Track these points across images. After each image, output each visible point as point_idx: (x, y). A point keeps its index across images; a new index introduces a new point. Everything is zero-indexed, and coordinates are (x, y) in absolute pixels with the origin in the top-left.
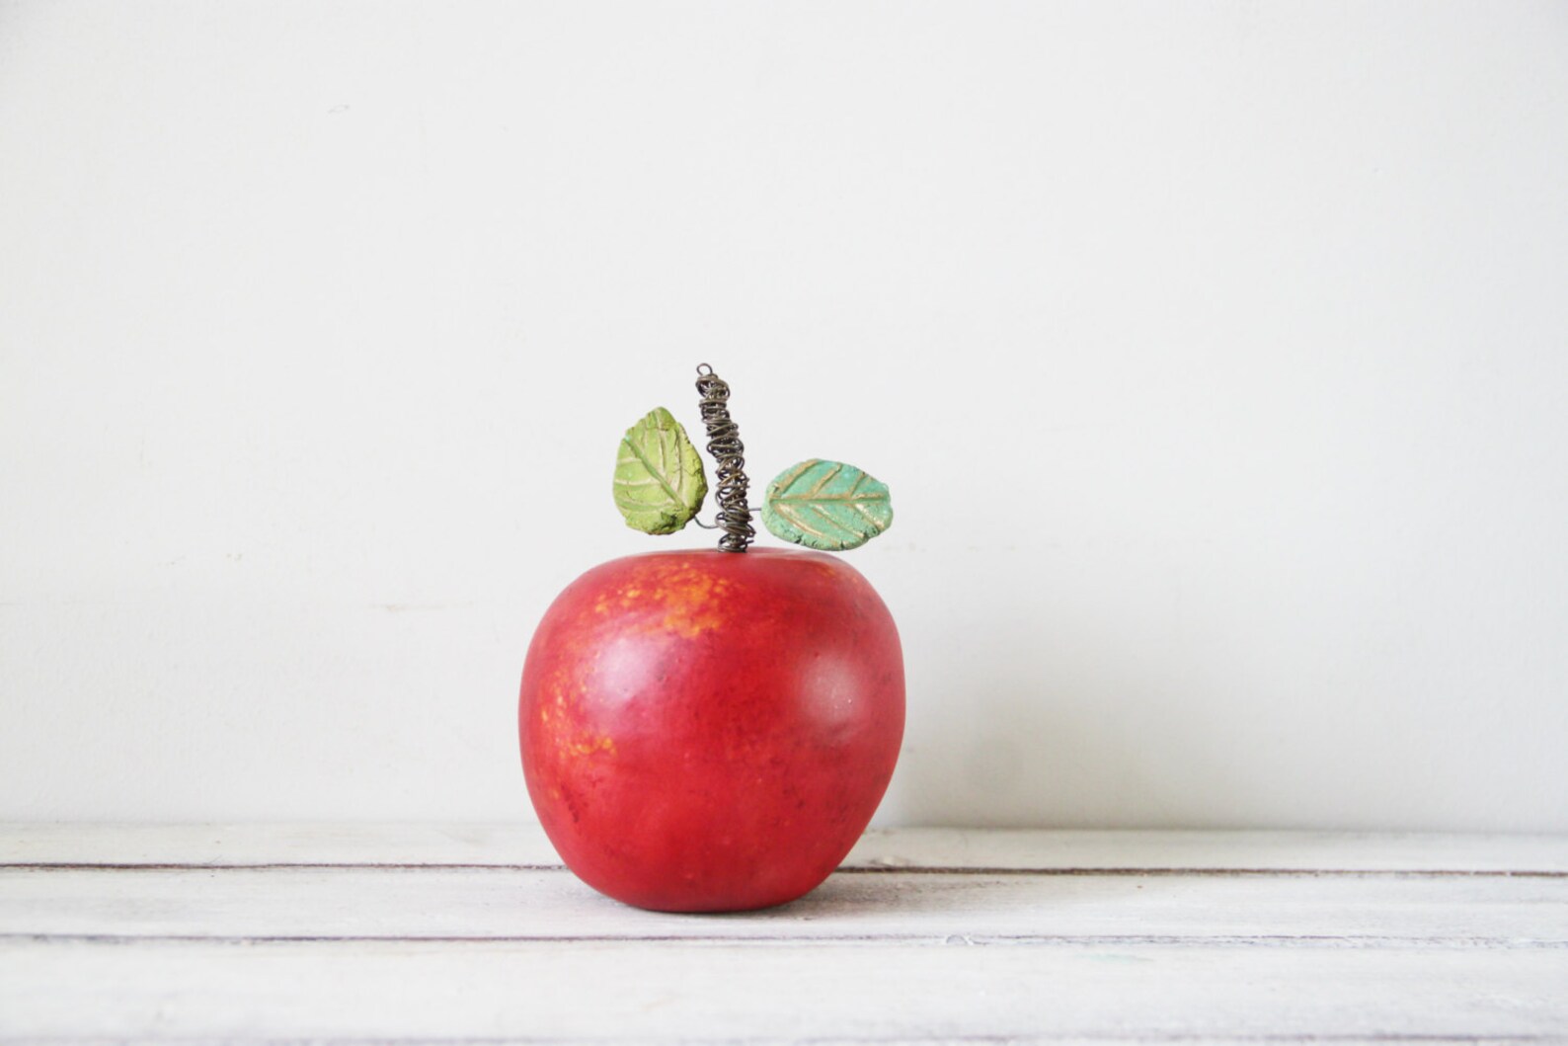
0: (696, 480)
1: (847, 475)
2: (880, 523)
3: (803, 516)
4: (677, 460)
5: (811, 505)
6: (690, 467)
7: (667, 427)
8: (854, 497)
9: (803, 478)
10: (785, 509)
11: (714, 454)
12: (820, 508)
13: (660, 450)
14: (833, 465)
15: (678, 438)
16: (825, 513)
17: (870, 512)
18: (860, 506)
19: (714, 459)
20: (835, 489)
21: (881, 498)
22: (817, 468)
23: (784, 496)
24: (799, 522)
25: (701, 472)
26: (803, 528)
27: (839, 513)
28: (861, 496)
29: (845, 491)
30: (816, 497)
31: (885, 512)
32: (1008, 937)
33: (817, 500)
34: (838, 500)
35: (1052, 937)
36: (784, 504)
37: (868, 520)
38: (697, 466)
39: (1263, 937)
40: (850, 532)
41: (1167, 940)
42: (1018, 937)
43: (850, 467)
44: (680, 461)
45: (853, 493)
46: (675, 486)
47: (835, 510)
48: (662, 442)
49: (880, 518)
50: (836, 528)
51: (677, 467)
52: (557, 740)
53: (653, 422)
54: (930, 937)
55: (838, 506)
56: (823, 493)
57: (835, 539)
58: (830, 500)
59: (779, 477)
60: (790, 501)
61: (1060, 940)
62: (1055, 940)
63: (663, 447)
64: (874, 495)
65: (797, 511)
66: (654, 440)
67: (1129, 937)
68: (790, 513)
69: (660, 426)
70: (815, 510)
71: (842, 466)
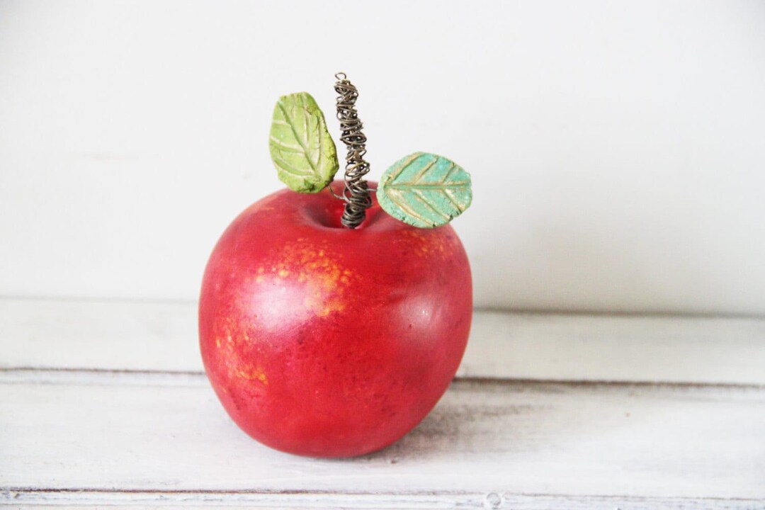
0: (331, 162)
1: (441, 167)
2: (462, 206)
3: (407, 201)
4: (318, 141)
5: (414, 190)
6: (328, 152)
7: (310, 110)
8: (445, 183)
9: (410, 168)
10: (394, 193)
11: (344, 142)
12: (419, 192)
13: (305, 125)
14: (432, 158)
15: (319, 122)
16: (423, 197)
17: (456, 197)
18: (448, 192)
19: (345, 146)
20: (431, 178)
21: (464, 185)
22: (420, 160)
23: (395, 182)
24: (404, 205)
25: (335, 157)
26: (406, 210)
27: (433, 198)
28: (451, 183)
29: (440, 180)
30: (417, 183)
31: (467, 197)
32: (529, 495)
33: (419, 186)
34: (434, 185)
35: (560, 495)
36: (394, 189)
37: (454, 203)
38: (332, 153)
39: (704, 498)
40: (440, 214)
41: (637, 499)
42: (536, 495)
43: (444, 158)
44: (320, 142)
45: (445, 180)
46: (315, 160)
47: (431, 195)
48: (307, 121)
49: (463, 202)
50: (431, 210)
51: (317, 146)
52: (227, 363)
53: (301, 103)
54: (476, 493)
55: (433, 192)
56: (423, 180)
57: (428, 220)
58: (427, 187)
59: (391, 168)
60: (397, 187)
61: (564, 498)
62: (560, 498)
63: (307, 124)
64: (459, 183)
65: (403, 196)
66: (301, 116)
67: (612, 497)
68: (398, 197)
69: (306, 107)
70: (416, 194)
71: (437, 157)
